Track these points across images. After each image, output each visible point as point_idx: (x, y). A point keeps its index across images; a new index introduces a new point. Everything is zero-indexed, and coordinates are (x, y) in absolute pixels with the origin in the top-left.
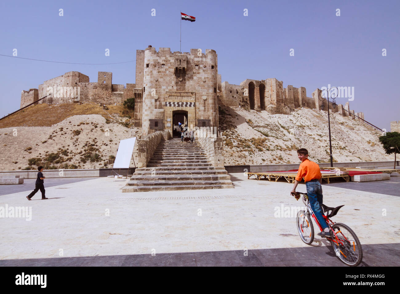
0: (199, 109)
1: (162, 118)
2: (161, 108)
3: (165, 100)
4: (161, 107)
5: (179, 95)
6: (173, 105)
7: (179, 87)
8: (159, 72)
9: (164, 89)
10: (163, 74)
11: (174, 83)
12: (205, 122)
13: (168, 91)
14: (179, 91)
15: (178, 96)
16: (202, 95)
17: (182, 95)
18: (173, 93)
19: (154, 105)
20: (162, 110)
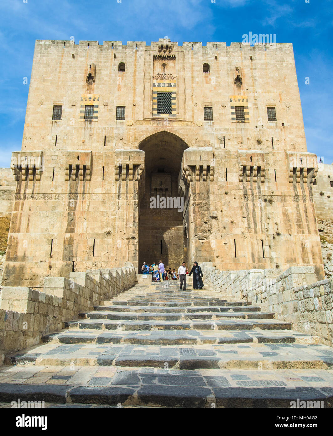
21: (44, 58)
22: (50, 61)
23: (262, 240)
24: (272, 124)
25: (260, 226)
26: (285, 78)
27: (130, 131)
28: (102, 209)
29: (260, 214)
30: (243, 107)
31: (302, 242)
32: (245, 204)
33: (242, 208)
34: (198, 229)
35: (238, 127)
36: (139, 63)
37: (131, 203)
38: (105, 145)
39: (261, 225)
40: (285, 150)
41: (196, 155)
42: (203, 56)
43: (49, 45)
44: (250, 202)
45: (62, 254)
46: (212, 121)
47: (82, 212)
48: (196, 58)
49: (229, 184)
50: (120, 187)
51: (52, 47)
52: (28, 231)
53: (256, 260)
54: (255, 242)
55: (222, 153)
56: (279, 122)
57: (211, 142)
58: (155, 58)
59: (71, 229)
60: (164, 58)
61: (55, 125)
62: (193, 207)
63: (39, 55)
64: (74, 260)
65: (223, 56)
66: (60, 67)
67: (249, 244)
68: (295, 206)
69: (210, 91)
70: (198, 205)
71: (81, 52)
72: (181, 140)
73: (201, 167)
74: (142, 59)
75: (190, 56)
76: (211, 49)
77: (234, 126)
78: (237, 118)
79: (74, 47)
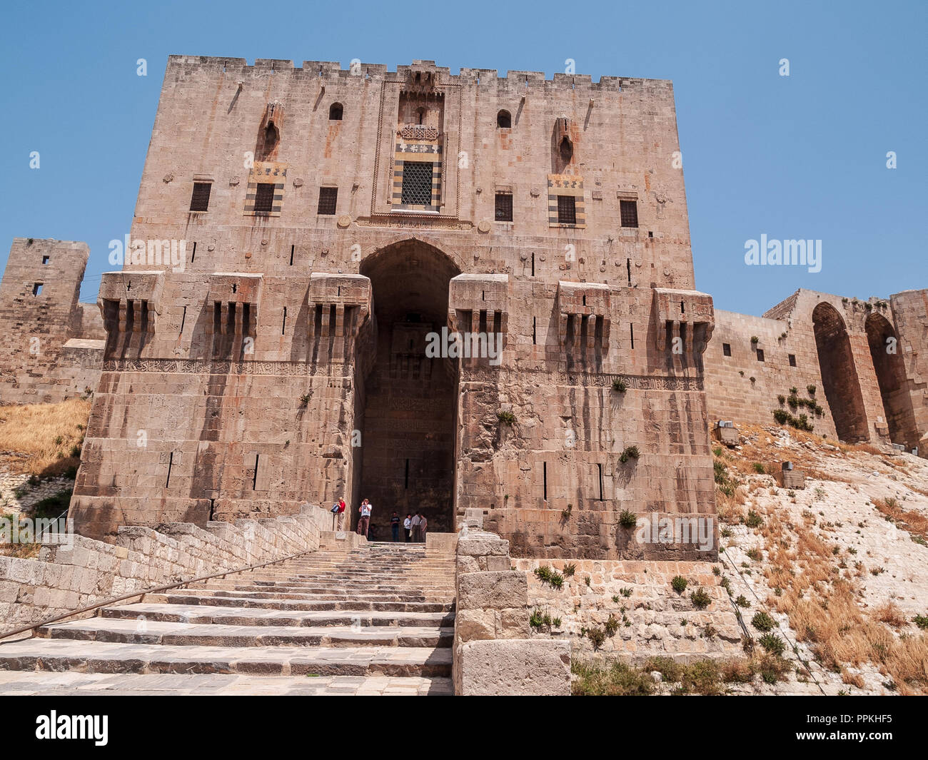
21: (183, 91)
22: (193, 95)
23: (599, 465)
24: (629, 232)
25: (597, 436)
26: (656, 145)
27: (343, 238)
28: (277, 393)
29: (597, 412)
30: (574, 197)
31: (678, 470)
32: (569, 391)
33: (562, 399)
34: (471, 440)
35: (563, 236)
36: (371, 105)
37: (337, 384)
38: (291, 264)
39: (600, 434)
40: (653, 285)
41: (474, 290)
42: (498, 96)
43: (195, 65)
44: (580, 387)
45: (189, 484)
46: (510, 223)
47: (237, 398)
48: (484, 99)
49: (538, 349)
50: (316, 349)
51: (200, 69)
52: (123, 434)
53: (586, 504)
54: (586, 469)
55: (528, 287)
56: (643, 229)
57: (507, 264)
59: (211, 433)
60: (422, 97)
61: (193, 222)
62: (463, 394)
63: (174, 84)
64: (215, 495)
65: (537, 98)
66: (214, 108)
67: (574, 472)
68: (668, 397)
69: (510, 164)
70: (473, 390)
71: (257, 80)
72: (447, 257)
73: (483, 313)
74: (378, 97)
75: (473, 96)
76: (515, 84)
77: (554, 234)
78: (562, 219)
79: (244, 71)
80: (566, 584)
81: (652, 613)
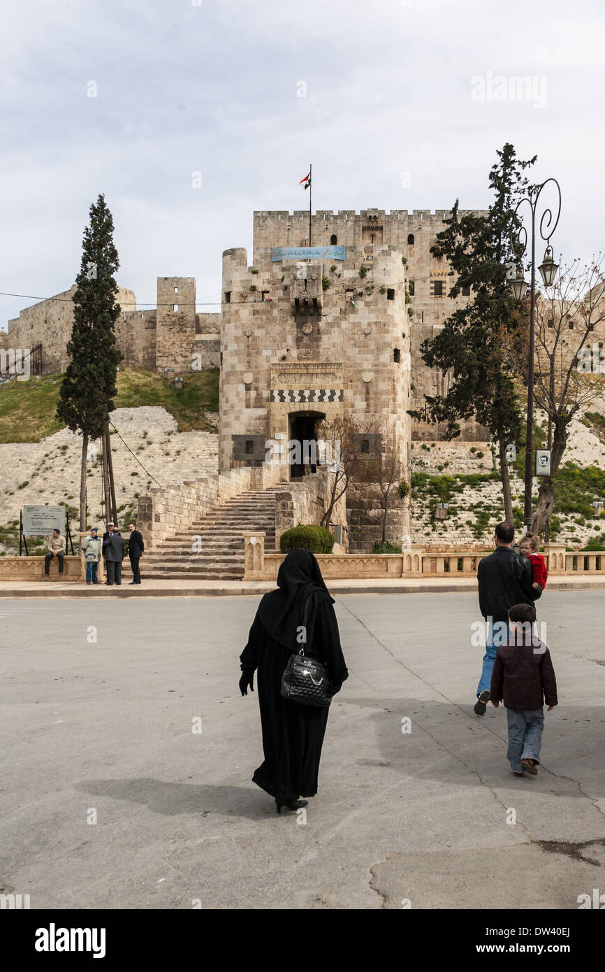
0: (353, 406)
1: (262, 433)
2: (261, 407)
3: (269, 385)
4: (259, 403)
5: (305, 371)
6: (288, 399)
7: (303, 350)
8: (255, 312)
9: (268, 356)
10: (264, 317)
11: (293, 340)
12: (367, 441)
13: (277, 362)
14: (305, 363)
15: (301, 375)
16: (362, 371)
17: (311, 371)
18: (288, 367)
19: (244, 399)
20: (262, 412)
21: (263, 232)
22: (268, 234)
25: (447, 393)
30: (442, 281)
33: (433, 378)
35: (436, 302)
36: (349, 234)
42: (408, 226)
43: (266, 217)
46: (413, 296)
48: (402, 229)
51: (269, 219)
58: (364, 229)
60: (373, 229)
63: (258, 228)
65: (427, 226)
66: (278, 241)
69: (414, 264)
71: (296, 223)
74: (352, 230)
75: (396, 226)
76: (416, 218)
77: (432, 301)
78: (436, 293)
79: (289, 219)
80: (431, 450)
81: (462, 460)
